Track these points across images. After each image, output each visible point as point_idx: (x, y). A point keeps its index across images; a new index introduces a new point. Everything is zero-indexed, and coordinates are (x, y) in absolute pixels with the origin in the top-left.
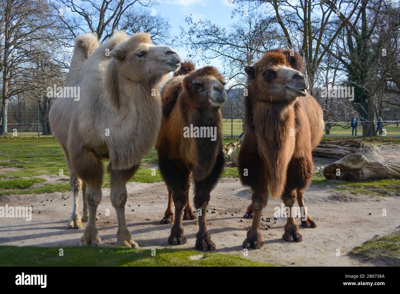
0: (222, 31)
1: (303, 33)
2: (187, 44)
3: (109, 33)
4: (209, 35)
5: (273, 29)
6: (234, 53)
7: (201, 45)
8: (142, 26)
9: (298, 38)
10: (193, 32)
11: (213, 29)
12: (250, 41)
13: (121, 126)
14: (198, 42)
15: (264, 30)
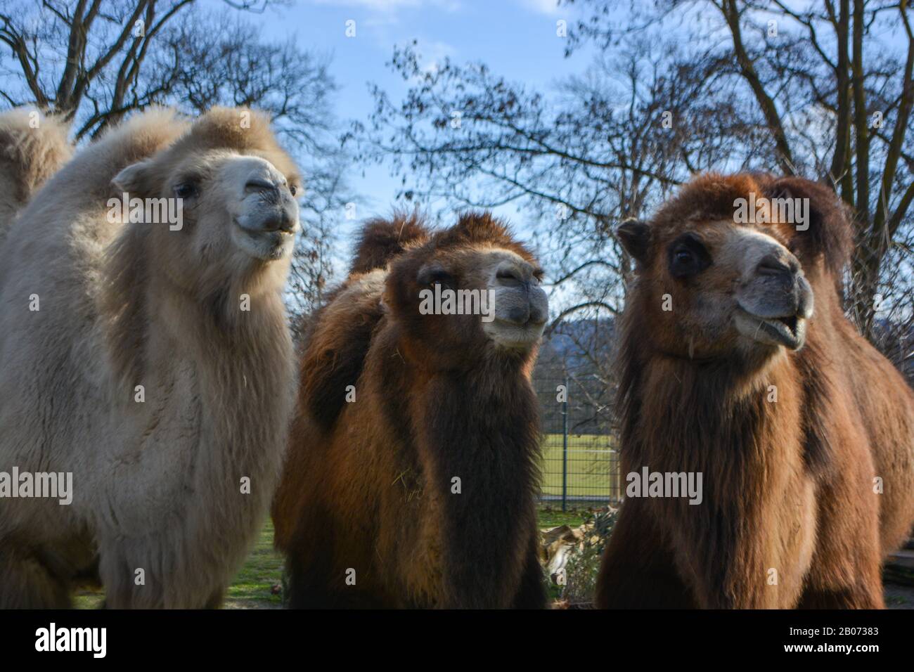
0: (529, 104)
1: (832, 115)
2: (398, 151)
3: (102, 108)
4: (479, 117)
5: (720, 98)
6: (575, 186)
7: (448, 154)
8: (227, 84)
9: (815, 132)
10: (421, 107)
11: (497, 96)
12: (634, 141)
13: (137, 457)
14: (438, 145)
15: (686, 103)
